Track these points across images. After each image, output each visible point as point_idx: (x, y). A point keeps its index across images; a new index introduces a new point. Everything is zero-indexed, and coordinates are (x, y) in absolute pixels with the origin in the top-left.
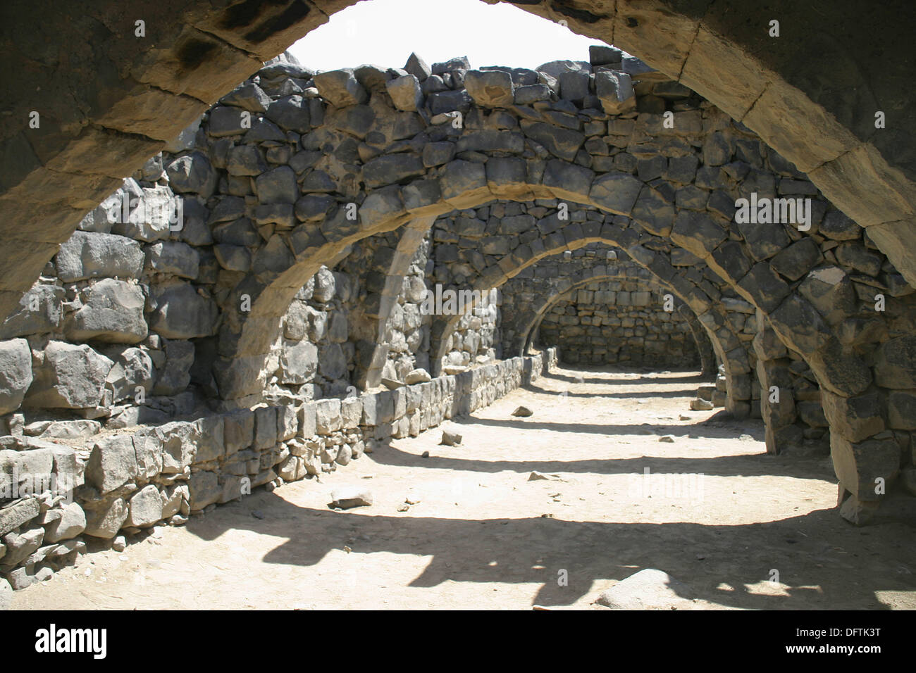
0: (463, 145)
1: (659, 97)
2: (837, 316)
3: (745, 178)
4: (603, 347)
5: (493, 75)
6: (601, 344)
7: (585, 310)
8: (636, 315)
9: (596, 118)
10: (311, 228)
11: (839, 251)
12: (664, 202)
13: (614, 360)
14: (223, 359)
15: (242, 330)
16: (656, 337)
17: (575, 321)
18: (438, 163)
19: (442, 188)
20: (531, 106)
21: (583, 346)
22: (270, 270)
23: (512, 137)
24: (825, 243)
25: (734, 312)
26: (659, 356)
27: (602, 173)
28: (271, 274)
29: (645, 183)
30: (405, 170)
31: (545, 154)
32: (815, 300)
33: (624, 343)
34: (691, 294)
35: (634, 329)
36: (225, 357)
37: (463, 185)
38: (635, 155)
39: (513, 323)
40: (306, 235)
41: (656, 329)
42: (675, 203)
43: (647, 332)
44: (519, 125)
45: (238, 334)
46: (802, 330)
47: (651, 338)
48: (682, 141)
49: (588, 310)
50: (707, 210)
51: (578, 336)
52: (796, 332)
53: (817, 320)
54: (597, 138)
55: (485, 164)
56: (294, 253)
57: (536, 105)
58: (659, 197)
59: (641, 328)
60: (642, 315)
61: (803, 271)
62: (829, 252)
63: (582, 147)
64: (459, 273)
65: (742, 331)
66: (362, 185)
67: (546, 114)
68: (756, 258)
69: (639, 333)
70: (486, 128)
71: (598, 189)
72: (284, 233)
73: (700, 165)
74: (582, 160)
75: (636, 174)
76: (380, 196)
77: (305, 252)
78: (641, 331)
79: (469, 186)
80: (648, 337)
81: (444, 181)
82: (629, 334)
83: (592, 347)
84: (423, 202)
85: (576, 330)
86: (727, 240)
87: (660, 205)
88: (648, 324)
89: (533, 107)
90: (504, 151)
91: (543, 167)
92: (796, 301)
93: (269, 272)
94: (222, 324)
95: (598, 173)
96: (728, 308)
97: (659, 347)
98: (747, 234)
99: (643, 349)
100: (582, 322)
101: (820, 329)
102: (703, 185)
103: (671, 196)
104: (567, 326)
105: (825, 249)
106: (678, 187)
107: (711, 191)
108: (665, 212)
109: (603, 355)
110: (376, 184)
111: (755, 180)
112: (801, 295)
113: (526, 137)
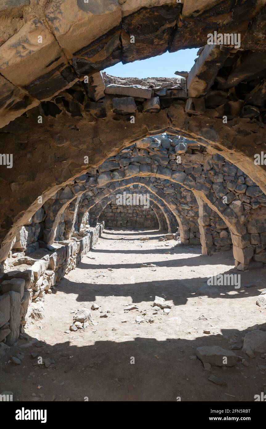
0: (132, 160)
1: (191, 149)
2: (239, 214)
3: (215, 175)
4: (121, 220)
5: (147, 140)
6: (120, 219)
7: (114, 206)
8: (133, 208)
9: (174, 154)
10: (80, 185)
11: (240, 196)
12: (193, 180)
13: (125, 225)
14: (47, 229)
15: (55, 219)
16: (141, 216)
17: (111, 210)
18: (125, 165)
19: (126, 173)
20: (153, 149)
21: (114, 220)
22: (66, 199)
23: (147, 158)
24: (236, 193)
25: (184, 209)
26: (142, 223)
27: (174, 171)
28: (66, 200)
29: (187, 174)
30: (113, 167)
31: (158, 164)
32: (234, 209)
33: (129, 219)
34: (170, 203)
35: (133, 213)
36: (48, 229)
37: (133, 173)
38: (185, 166)
39: (94, 212)
40: (79, 187)
41: (141, 214)
42: (195, 181)
43: (137, 214)
44: (149, 154)
45: (53, 221)
46: (231, 218)
47: (139, 217)
48: (198, 163)
49: (115, 206)
50: (204, 183)
51: (112, 216)
52: (229, 218)
53: (235, 215)
54: (173, 160)
55: (139, 166)
56: (74, 193)
57: (155, 149)
58: (191, 179)
59: (135, 213)
60: (135, 208)
61: (231, 201)
62: (237, 196)
63: (169, 163)
64: (88, 195)
65: (187, 216)
66: (97, 171)
67: (158, 152)
68: (218, 197)
69: (134, 215)
70: (139, 155)
71: (174, 176)
72: (70, 186)
73: (203, 170)
74: (169, 166)
75: (184, 172)
76: (105, 175)
77: (78, 193)
78: (135, 214)
79: (134, 173)
80: (138, 217)
81: (127, 171)
82: (131, 215)
83: (117, 221)
84: (120, 177)
85: (111, 214)
86: (210, 192)
87: (191, 181)
88: (138, 212)
89: (154, 149)
90: (145, 162)
91: (157, 168)
92: (229, 210)
93: (65, 199)
94: (46, 217)
95: (173, 171)
96: (182, 208)
97: (142, 220)
98: (215, 190)
99: (136, 221)
100: (113, 211)
101: (235, 218)
102: (204, 176)
103: (195, 179)
104: (107, 212)
105: (236, 195)
106: (196, 176)
107: (206, 178)
108: (193, 183)
109: (121, 224)
110: (103, 171)
111: (218, 175)
112: (230, 208)
113: (151, 158)
